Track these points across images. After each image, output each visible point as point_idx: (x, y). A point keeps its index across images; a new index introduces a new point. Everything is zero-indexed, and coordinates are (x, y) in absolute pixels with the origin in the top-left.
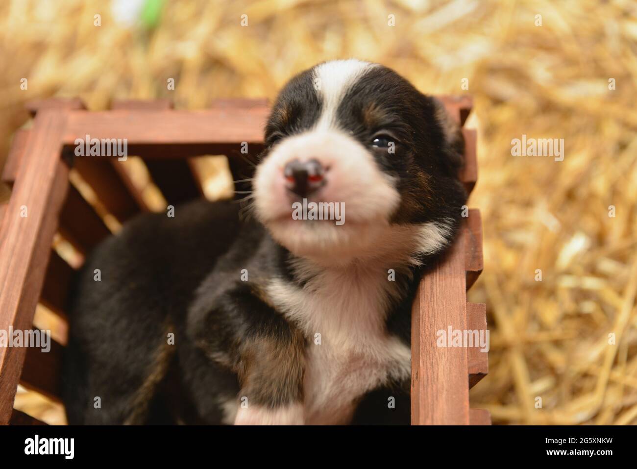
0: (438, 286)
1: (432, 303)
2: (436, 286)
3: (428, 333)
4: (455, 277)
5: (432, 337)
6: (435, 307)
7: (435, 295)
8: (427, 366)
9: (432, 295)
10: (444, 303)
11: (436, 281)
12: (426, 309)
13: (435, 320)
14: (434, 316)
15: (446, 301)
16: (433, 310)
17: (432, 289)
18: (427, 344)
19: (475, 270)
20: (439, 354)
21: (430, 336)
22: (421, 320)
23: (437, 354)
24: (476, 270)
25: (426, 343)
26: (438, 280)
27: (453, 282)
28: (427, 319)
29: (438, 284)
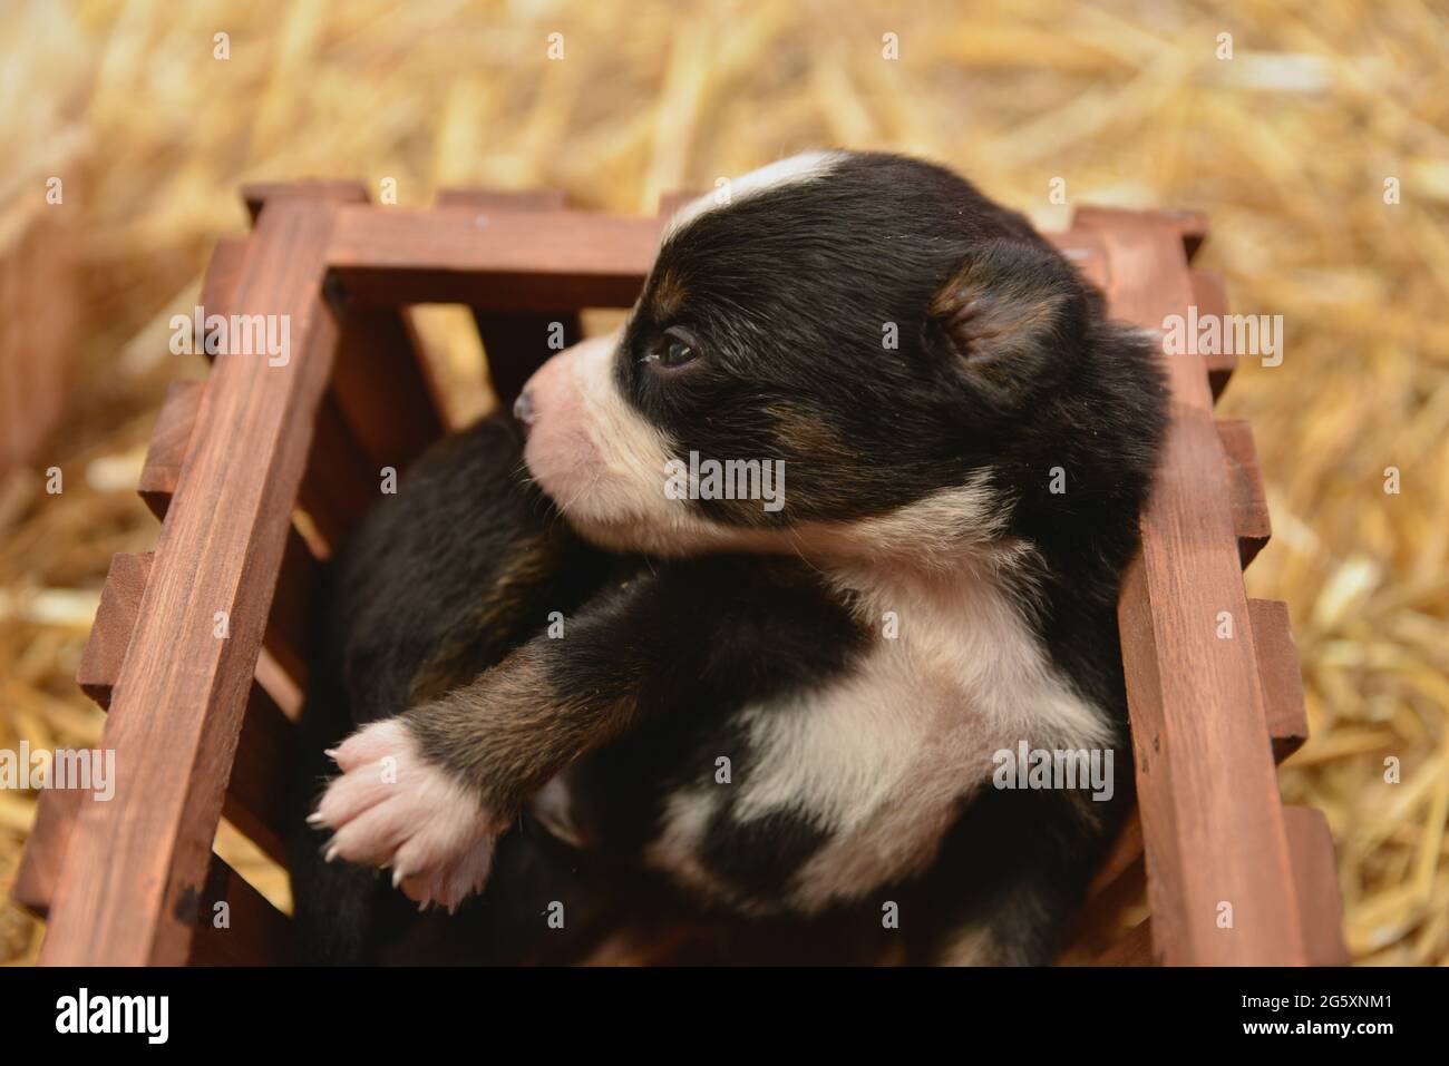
0: (1182, 564)
1: (1175, 598)
2: (1179, 565)
3: (1173, 655)
4: (1216, 549)
5: (1184, 662)
6: (1183, 605)
7: (1179, 581)
8: (1180, 721)
9: (1173, 582)
10: (1201, 598)
11: (1178, 554)
12: (1164, 609)
13: (1185, 630)
14: (1183, 621)
15: (1204, 595)
16: (1179, 611)
17: (1171, 570)
18: (1175, 676)
19: (1255, 536)
20: (1203, 697)
21: (1179, 660)
22: (1156, 630)
23: (1197, 696)
24: (1257, 536)
25: (1172, 676)
26: (1181, 554)
27: (1213, 558)
28: (1168, 629)
29: (1182, 561)
